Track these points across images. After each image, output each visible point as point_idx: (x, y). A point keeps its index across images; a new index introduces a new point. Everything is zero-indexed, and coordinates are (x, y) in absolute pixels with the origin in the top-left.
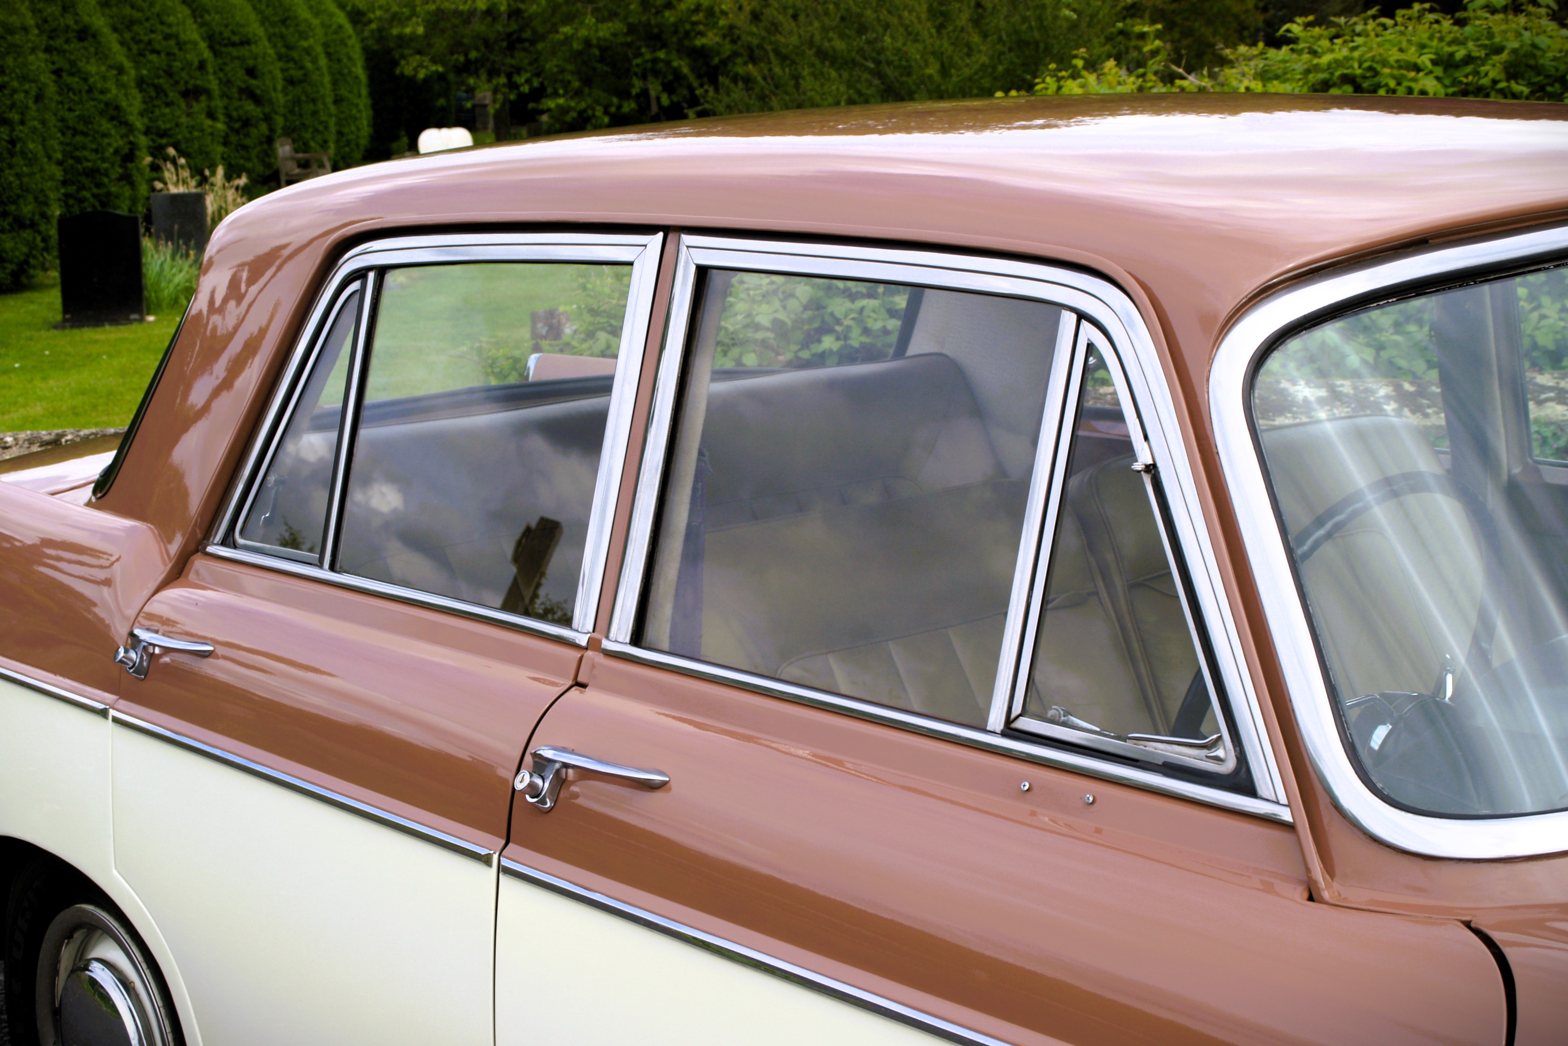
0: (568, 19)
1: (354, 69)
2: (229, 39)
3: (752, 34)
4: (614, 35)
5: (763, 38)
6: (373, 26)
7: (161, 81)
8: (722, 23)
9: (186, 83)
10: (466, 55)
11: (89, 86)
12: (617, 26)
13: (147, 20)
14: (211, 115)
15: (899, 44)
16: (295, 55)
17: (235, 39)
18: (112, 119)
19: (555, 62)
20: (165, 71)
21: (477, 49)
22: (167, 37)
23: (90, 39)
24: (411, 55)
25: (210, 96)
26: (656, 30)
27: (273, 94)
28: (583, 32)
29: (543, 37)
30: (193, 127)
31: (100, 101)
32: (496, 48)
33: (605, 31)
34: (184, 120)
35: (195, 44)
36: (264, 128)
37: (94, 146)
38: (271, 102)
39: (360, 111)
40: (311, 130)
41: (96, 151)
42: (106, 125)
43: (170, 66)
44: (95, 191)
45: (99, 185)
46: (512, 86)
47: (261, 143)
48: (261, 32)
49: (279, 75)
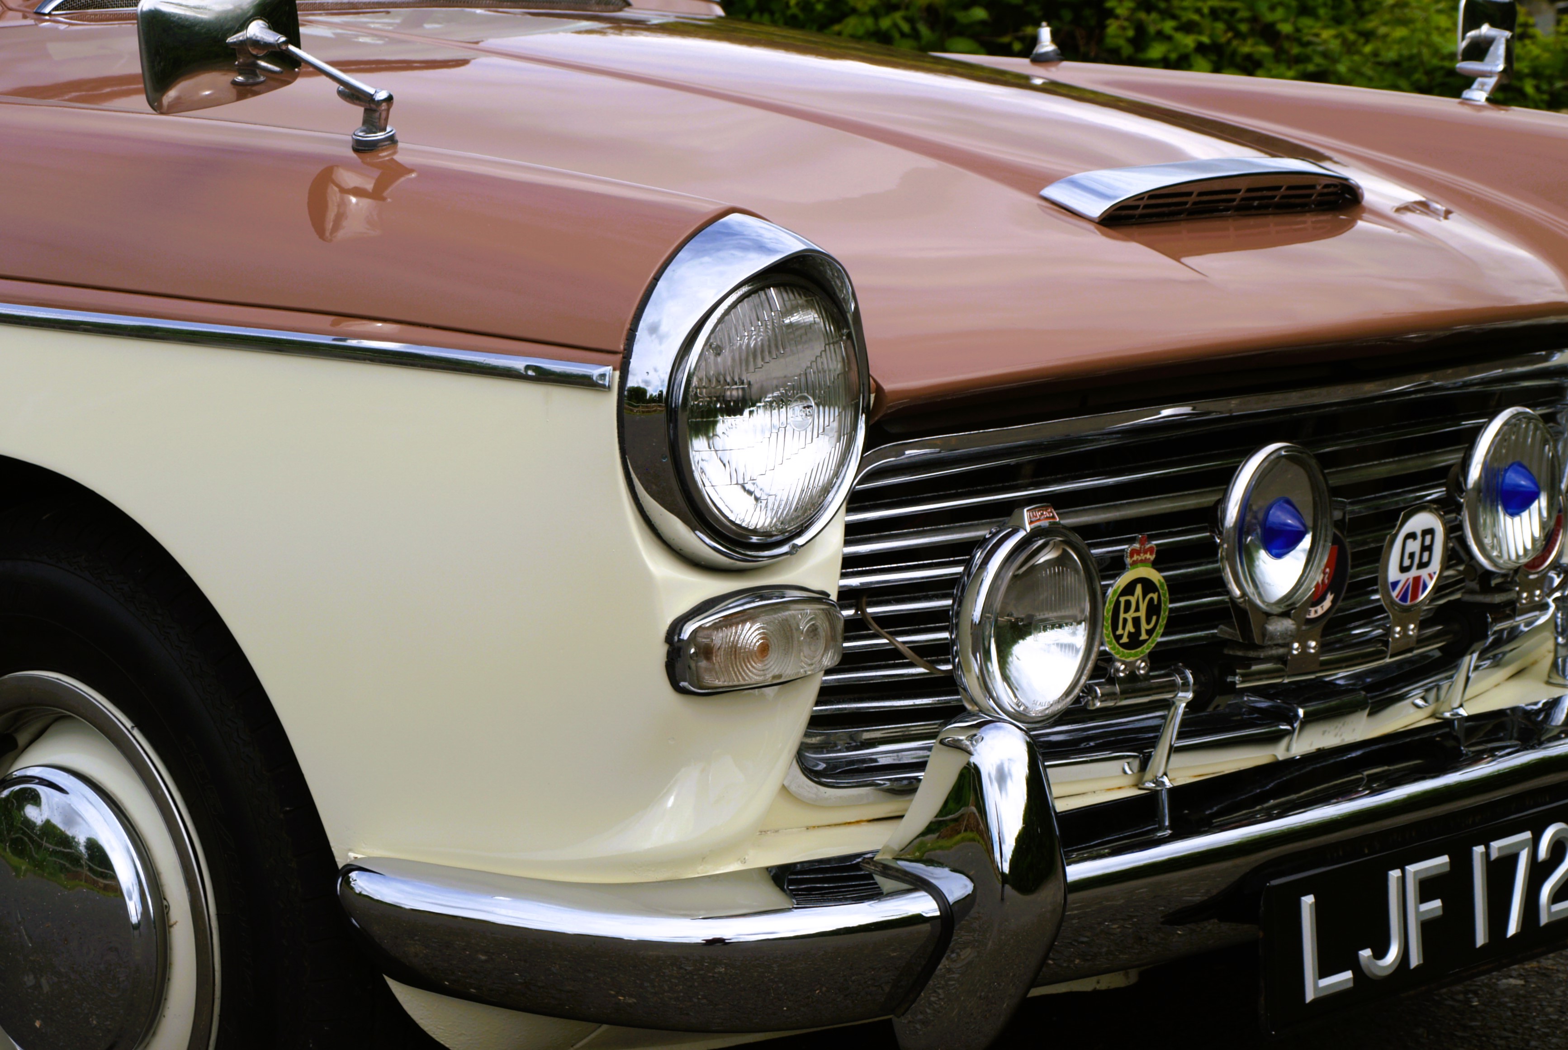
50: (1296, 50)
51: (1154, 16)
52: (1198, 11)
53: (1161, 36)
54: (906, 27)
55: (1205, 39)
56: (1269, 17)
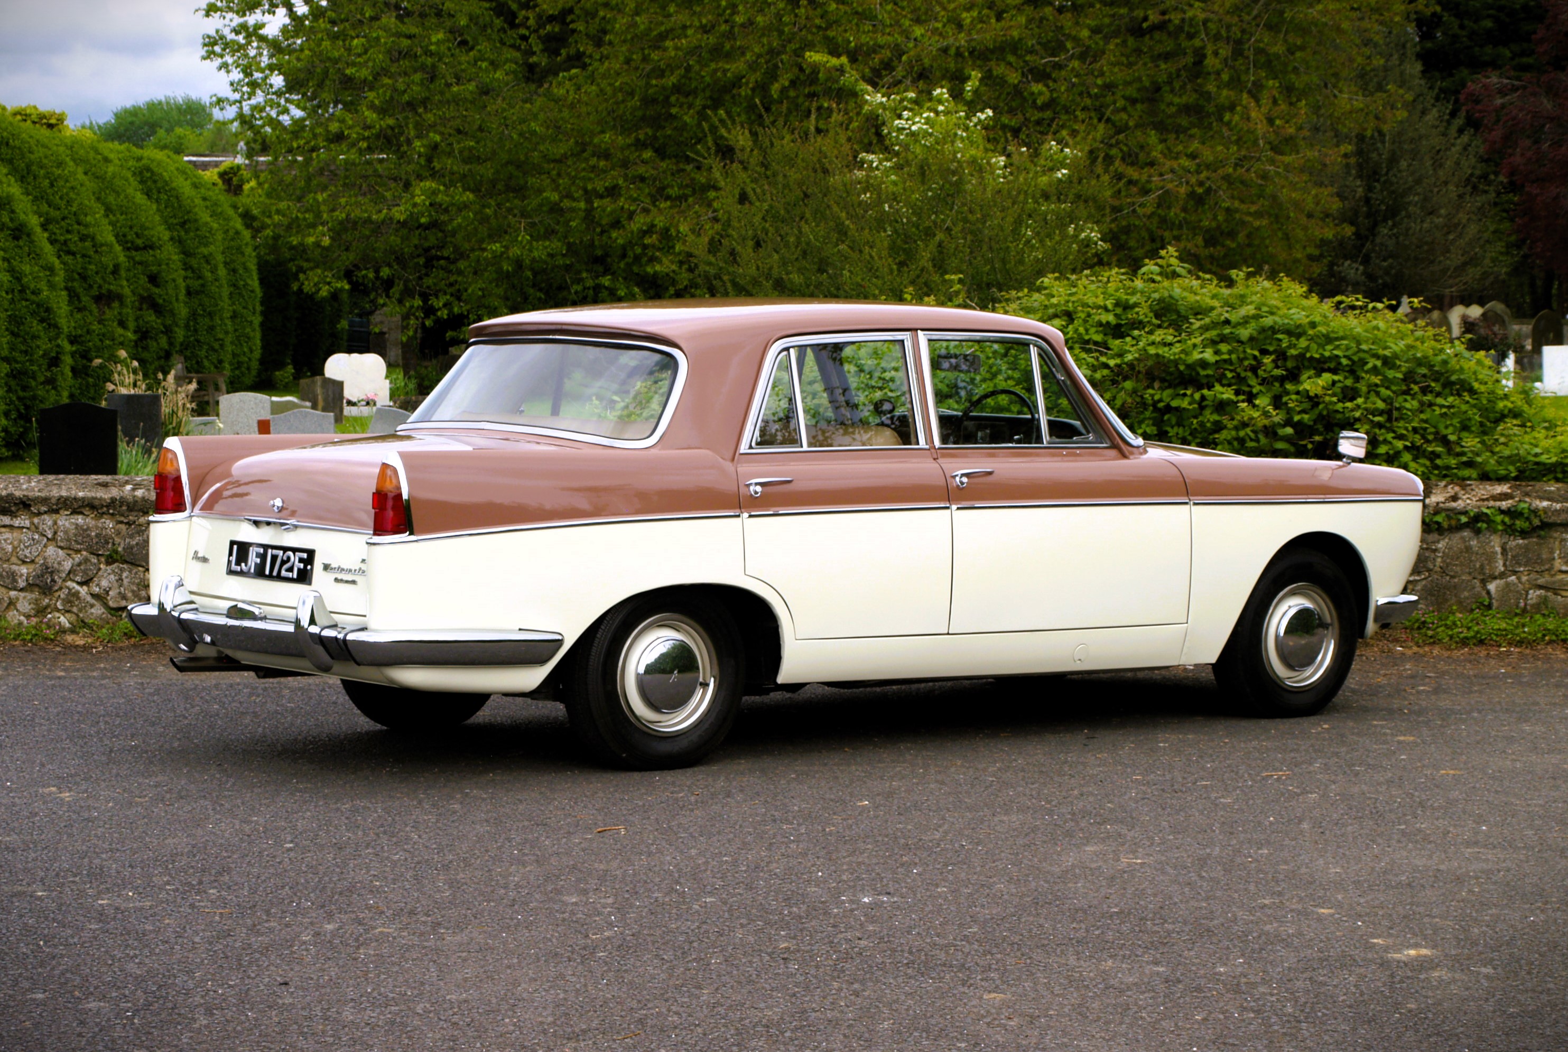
0: (497, 234)
1: (249, 282)
2: (132, 243)
3: (710, 264)
4: (551, 256)
5: (721, 269)
6: (268, 232)
7: (75, 284)
8: (678, 248)
9: (100, 287)
10: (377, 271)
11: (22, 286)
12: (556, 245)
13: (64, 219)
14: (122, 324)
15: (859, 279)
16: (194, 262)
17: (139, 242)
18: (42, 321)
19: (480, 284)
20: (79, 274)
21: (389, 265)
22: (83, 238)
23: (24, 237)
24: (311, 269)
25: (122, 304)
26: (599, 253)
27: (176, 305)
28: (515, 251)
29: (462, 256)
30: (104, 335)
31: (33, 303)
32: (411, 264)
33: (540, 250)
34: (95, 327)
35: (111, 246)
36: (164, 341)
37: (23, 348)
38: (172, 313)
39: (254, 330)
40: (205, 347)
41: (26, 352)
42: (36, 327)
43: (85, 269)
44: (21, 394)
45: (25, 388)
46: (429, 311)
47: (159, 358)
48: (166, 235)
49: (182, 284)
50: (1458, 449)
51: (1383, 431)
52: (1406, 429)
53: (1385, 441)
54: (1252, 435)
55: (1408, 444)
56: (1444, 432)
